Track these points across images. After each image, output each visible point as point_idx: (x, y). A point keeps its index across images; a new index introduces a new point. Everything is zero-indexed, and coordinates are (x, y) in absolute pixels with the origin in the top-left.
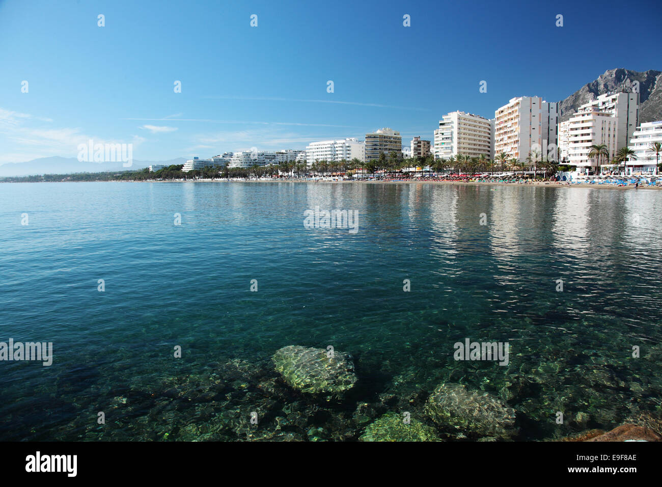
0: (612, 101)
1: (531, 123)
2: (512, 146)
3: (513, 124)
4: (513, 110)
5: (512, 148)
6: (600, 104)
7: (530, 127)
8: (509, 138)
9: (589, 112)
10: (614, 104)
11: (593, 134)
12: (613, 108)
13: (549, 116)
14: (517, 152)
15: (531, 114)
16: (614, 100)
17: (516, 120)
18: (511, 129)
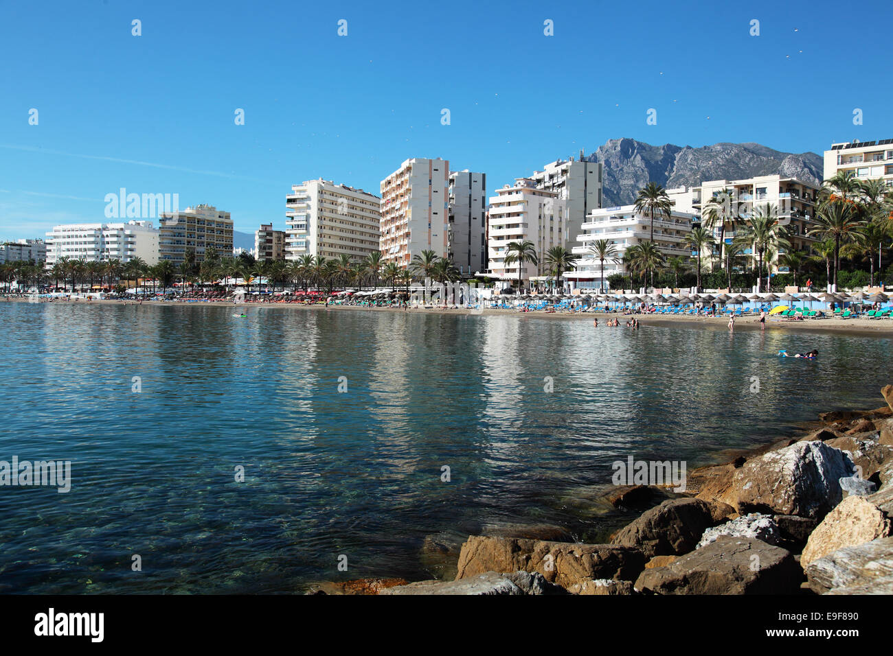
0: (562, 175)
1: (430, 203)
2: (402, 243)
3: (402, 203)
4: (403, 179)
5: (401, 246)
6: (547, 179)
7: (430, 210)
8: (398, 228)
9: (519, 187)
10: (564, 178)
11: (525, 225)
12: (563, 184)
13: (470, 195)
14: (406, 252)
15: (430, 188)
16: (564, 172)
17: (406, 198)
18: (401, 212)
